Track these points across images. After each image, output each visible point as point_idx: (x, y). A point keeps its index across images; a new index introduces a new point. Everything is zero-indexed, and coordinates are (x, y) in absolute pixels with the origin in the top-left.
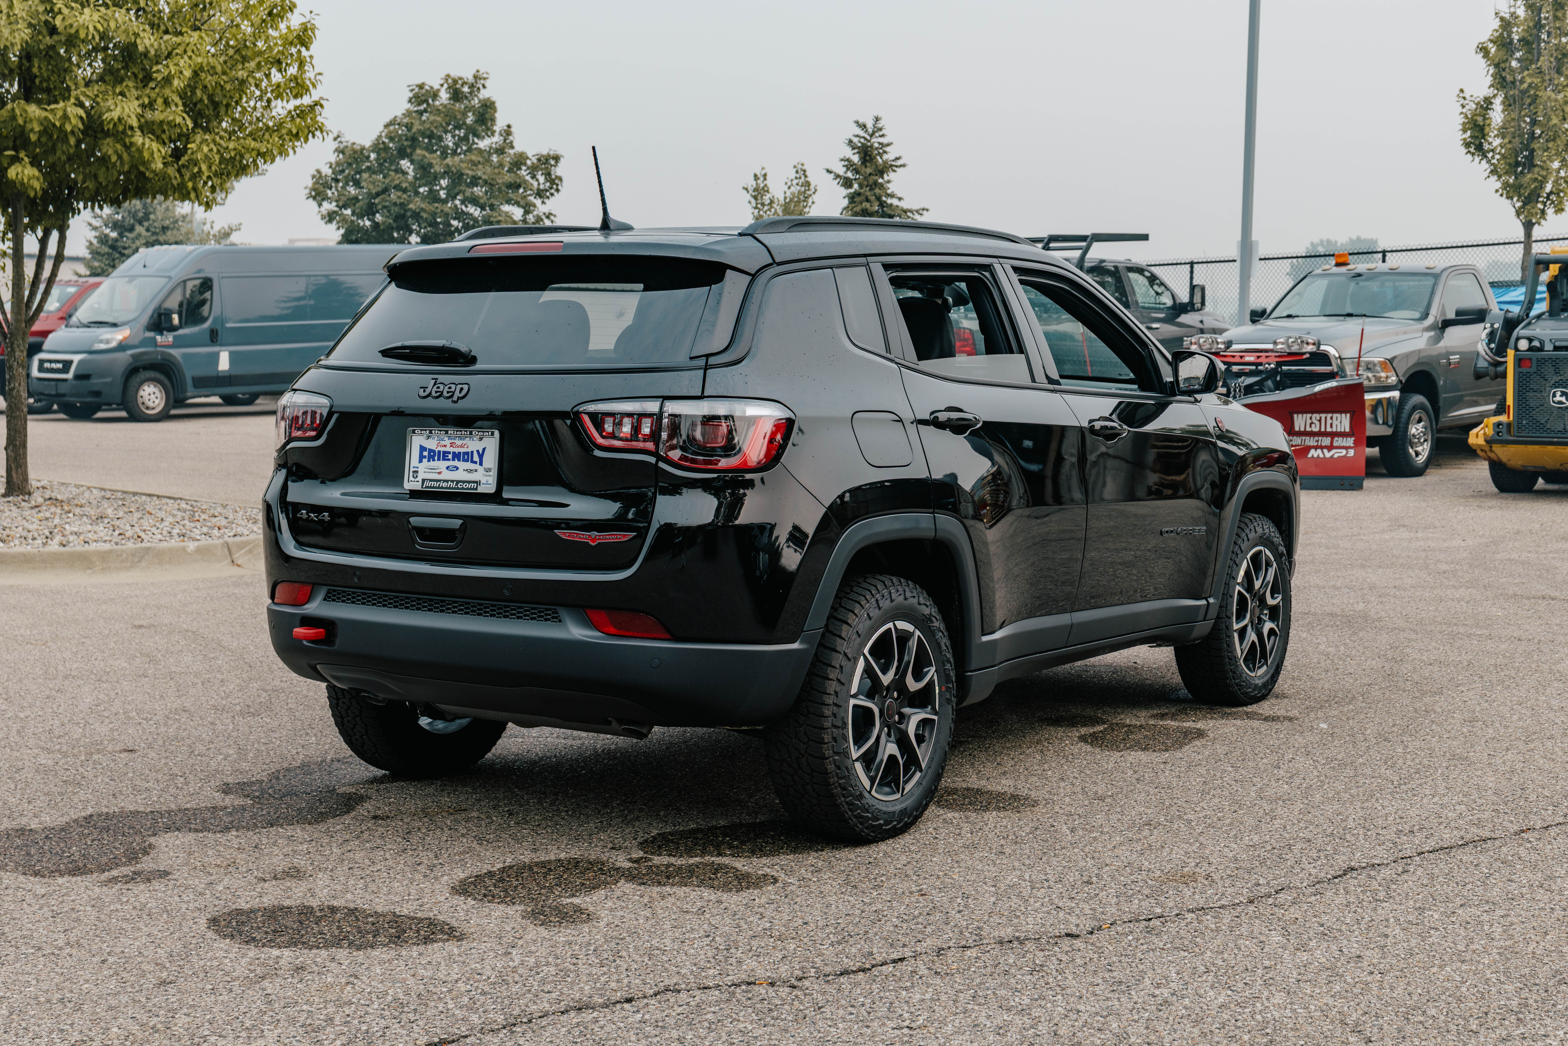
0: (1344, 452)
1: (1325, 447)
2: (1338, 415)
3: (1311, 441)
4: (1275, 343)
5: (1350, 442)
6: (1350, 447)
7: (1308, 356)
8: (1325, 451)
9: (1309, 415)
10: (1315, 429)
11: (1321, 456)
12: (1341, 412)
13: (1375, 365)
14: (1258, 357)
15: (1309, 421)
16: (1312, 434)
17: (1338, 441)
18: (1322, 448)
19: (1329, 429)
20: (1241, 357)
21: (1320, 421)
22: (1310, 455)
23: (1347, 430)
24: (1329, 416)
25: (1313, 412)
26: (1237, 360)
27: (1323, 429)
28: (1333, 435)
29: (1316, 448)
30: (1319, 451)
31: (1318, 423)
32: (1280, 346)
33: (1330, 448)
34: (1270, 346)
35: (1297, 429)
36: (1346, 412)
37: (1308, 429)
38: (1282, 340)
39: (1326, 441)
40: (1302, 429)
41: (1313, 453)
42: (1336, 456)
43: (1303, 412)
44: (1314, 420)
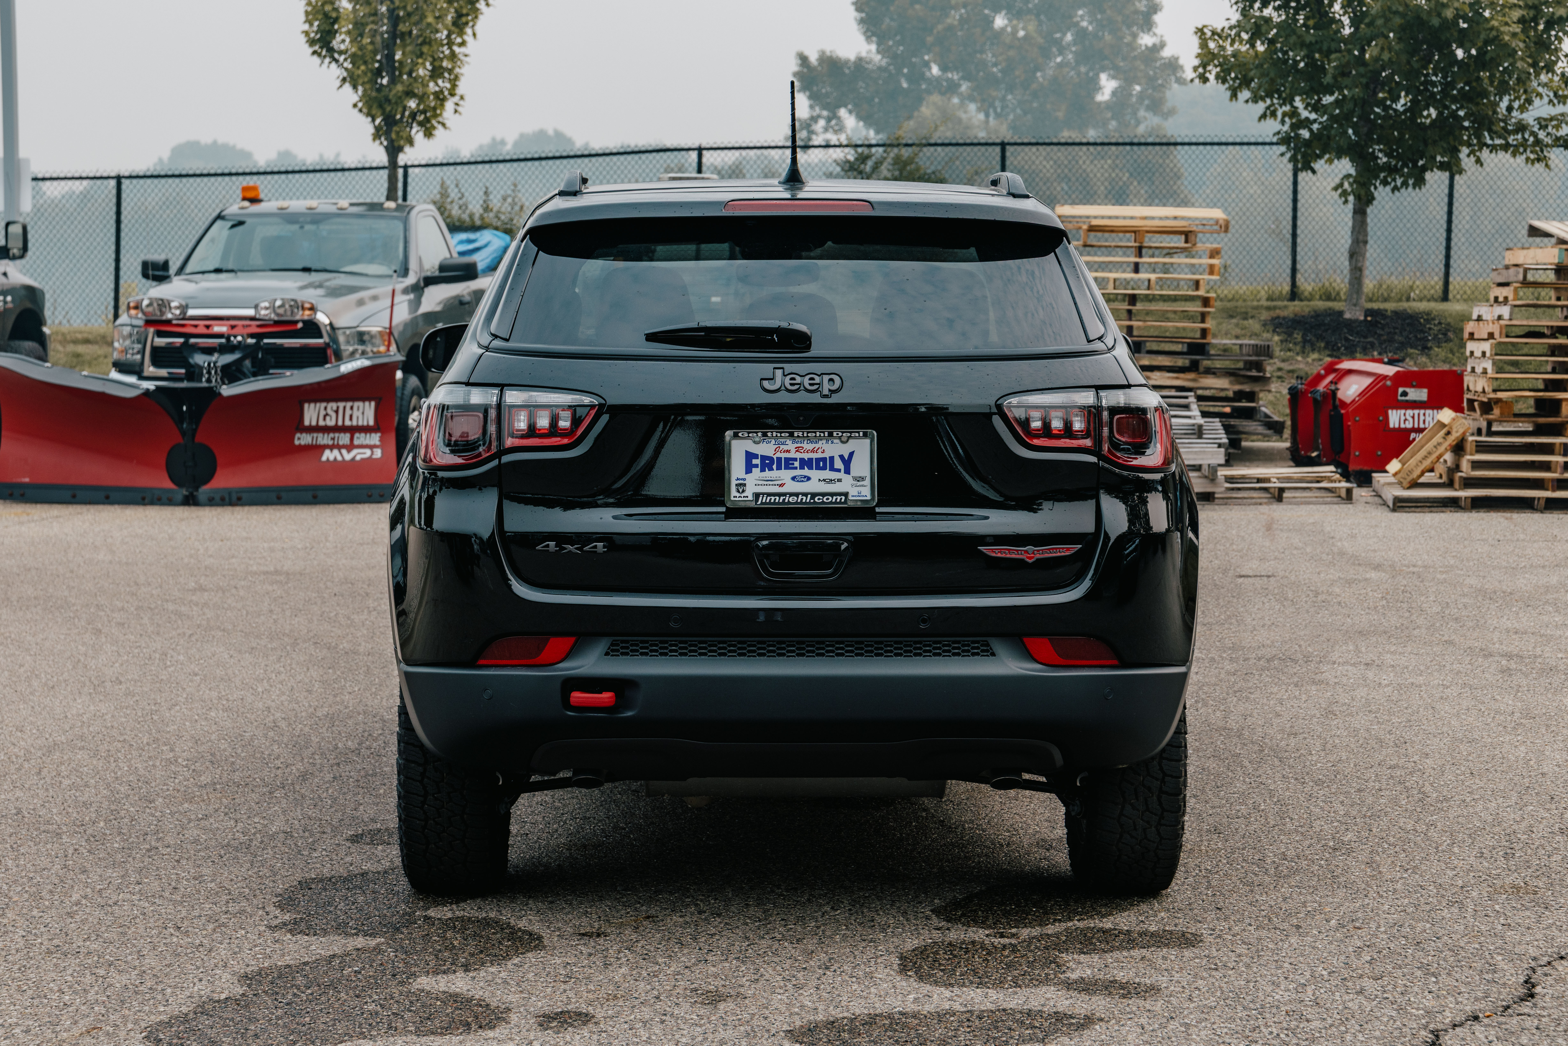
0: (368, 453)
1: (344, 447)
2: (360, 404)
3: (323, 439)
4: (256, 307)
5: (375, 439)
6: (375, 446)
7: (300, 325)
8: (344, 451)
9: (323, 405)
10: (331, 422)
11: (339, 458)
12: (363, 399)
13: (372, 337)
14: (233, 327)
15: (323, 413)
16: (326, 430)
17: (361, 439)
18: (339, 447)
19: (348, 423)
20: (208, 327)
21: (337, 412)
22: (324, 458)
23: (371, 423)
24: (349, 404)
25: (328, 400)
26: (201, 330)
27: (340, 423)
28: (353, 430)
29: (331, 448)
30: (336, 452)
31: (334, 415)
32: (263, 312)
33: (350, 447)
34: (251, 312)
35: (307, 423)
36: (370, 400)
37: (322, 423)
38: (266, 304)
39: (345, 439)
40: (314, 423)
41: (328, 455)
42: (358, 458)
43: (316, 400)
44: (329, 411)
